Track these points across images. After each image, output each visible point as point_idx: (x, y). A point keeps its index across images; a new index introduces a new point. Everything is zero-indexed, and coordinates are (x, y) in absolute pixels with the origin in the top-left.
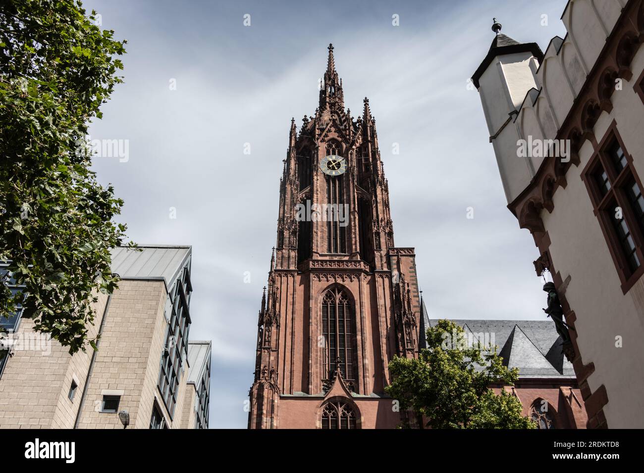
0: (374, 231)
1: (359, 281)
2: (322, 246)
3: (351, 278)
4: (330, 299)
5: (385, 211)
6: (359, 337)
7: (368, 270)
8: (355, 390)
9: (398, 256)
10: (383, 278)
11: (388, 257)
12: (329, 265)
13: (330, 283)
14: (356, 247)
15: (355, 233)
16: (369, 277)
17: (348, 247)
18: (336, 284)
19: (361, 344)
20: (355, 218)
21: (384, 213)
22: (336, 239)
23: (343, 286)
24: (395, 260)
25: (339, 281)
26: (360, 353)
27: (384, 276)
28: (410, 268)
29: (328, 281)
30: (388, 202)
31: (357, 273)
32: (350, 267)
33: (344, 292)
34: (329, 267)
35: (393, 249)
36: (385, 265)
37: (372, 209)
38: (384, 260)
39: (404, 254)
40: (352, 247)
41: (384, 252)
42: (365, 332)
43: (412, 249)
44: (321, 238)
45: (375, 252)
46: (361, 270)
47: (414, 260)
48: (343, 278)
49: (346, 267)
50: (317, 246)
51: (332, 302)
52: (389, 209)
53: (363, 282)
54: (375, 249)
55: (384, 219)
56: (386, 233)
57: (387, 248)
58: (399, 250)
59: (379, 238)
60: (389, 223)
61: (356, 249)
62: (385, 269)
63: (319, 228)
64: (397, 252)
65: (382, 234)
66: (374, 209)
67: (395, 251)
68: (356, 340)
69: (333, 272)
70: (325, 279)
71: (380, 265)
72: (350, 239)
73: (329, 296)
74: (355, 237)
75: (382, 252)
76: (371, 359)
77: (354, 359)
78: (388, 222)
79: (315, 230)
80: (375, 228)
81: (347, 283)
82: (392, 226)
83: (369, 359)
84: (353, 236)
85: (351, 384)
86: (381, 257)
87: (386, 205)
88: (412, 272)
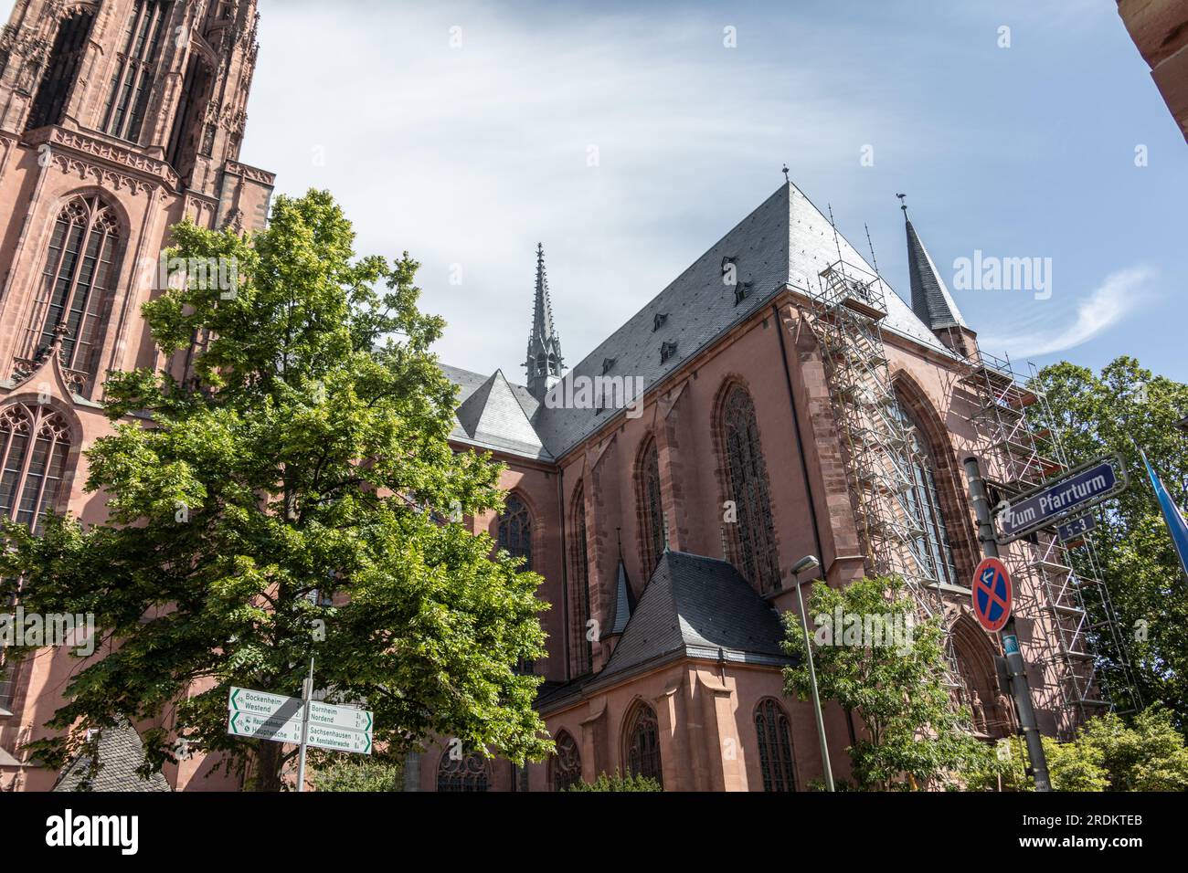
0: (206, 121)
1: (150, 198)
2: (90, 114)
3: (133, 188)
4: (79, 214)
5: (239, 95)
6: (119, 299)
7: (174, 185)
8: (84, 392)
9: (240, 178)
10: (199, 207)
11: (222, 174)
12: (95, 148)
13: (86, 183)
14: (161, 137)
15: (166, 113)
16: (172, 200)
17: (145, 134)
18: (99, 190)
19: (119, 313)
20: (174, 86)
21: (235, 97)
22: (123, 111)
23: (113, 198)
24: (232, 183)
25: (108, 185)
26: (112, 327)
27: (203, 205)
28: (258, 207)
29: (82, 177)
30: (249, 81)
31: (151, 182)
32: (139, 167)
33: (112, 210)
34: (92, 151)
35: (235, 164)
36: (211, 187)
37: (215, 81)
38: (212, 177)
39: (253, 178)
40: (153, 134)
41: (215, 164)
42: (135, 292)
43: (271, 176)
44: (90, 98)
45: (198, 158)
46: (159, 180)
47: (270, 195)
48: (116, 182)
49: (128, 163)
50: (79, 109)
51: (81, 220)
52: (247, 94)
53: (156, 203)
54: (199, 151)
55: (234, 107)
56: (229, 132)
57: (223, 158)
58: (245, 168)
59: (213, 136)
60: (241, 117)
61: (160, 141)
62: (209, 193)
63: (93, 78)
64: (242, 172)
65: (221, 132)
66: (218, 85)
67: (238, 168)
68: (111, 304)
69: (99, 165)
70: (79, 173)
71: (201, 185)
72: (154, 119)
73: (76, 207)
74: (165, 120)
75: (211, 162)
76: (134, 344)
77: (99, 334)
78: (238, 115)
79: (82, 76)
80: (210, 117)
81: (123, 194)
82: (244, 125)
83: (130, 342)
84: (162, 116)
85: (78, 379)
86: (207, 170)
87: (245, 85)
88: (260, 214)
